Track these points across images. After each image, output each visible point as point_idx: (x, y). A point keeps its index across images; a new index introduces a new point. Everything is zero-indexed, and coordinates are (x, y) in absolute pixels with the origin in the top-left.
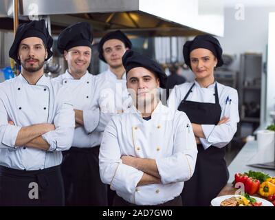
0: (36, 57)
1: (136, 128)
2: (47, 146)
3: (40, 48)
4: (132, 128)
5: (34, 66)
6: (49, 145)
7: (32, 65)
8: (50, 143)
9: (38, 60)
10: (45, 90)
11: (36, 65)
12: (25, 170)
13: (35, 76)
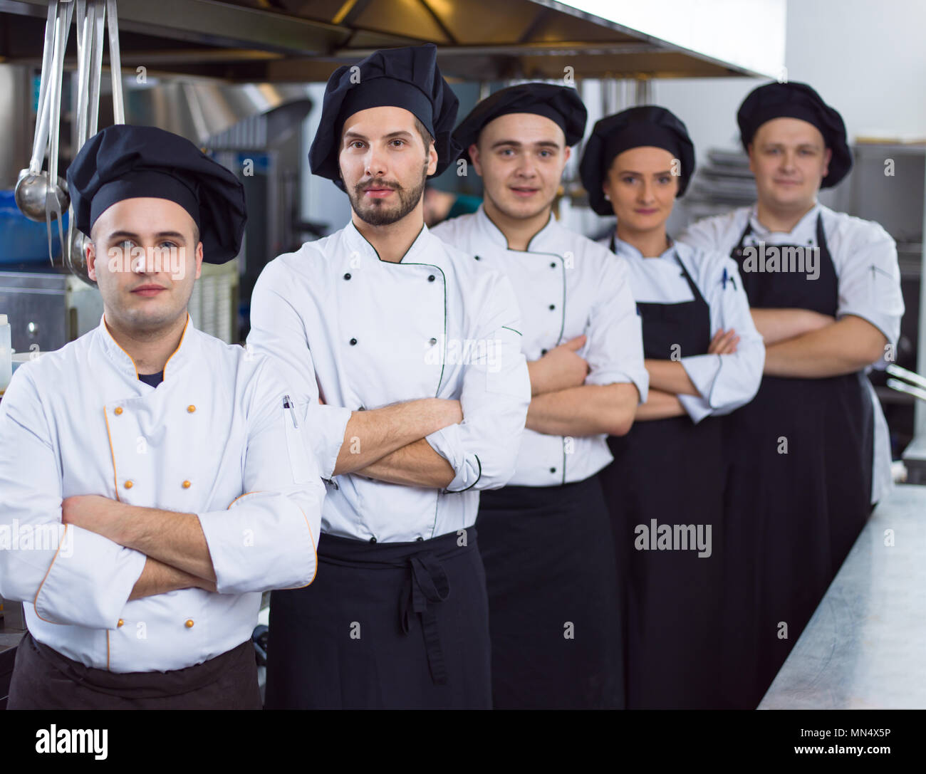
0: (390, 177)
1: (118, 412)
2: (445, 475)
3: (406, 142)
4: (103, 413)
5: (385, 207)
6: (453, 471)
7: (378, 202)
8: (457, 462)
9: (396, 186)
10: (431, 279)
11: (392, 202)
12: (373, 541)
13: (398, 235)
